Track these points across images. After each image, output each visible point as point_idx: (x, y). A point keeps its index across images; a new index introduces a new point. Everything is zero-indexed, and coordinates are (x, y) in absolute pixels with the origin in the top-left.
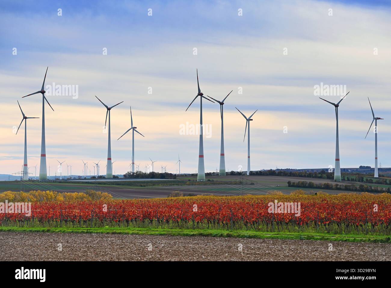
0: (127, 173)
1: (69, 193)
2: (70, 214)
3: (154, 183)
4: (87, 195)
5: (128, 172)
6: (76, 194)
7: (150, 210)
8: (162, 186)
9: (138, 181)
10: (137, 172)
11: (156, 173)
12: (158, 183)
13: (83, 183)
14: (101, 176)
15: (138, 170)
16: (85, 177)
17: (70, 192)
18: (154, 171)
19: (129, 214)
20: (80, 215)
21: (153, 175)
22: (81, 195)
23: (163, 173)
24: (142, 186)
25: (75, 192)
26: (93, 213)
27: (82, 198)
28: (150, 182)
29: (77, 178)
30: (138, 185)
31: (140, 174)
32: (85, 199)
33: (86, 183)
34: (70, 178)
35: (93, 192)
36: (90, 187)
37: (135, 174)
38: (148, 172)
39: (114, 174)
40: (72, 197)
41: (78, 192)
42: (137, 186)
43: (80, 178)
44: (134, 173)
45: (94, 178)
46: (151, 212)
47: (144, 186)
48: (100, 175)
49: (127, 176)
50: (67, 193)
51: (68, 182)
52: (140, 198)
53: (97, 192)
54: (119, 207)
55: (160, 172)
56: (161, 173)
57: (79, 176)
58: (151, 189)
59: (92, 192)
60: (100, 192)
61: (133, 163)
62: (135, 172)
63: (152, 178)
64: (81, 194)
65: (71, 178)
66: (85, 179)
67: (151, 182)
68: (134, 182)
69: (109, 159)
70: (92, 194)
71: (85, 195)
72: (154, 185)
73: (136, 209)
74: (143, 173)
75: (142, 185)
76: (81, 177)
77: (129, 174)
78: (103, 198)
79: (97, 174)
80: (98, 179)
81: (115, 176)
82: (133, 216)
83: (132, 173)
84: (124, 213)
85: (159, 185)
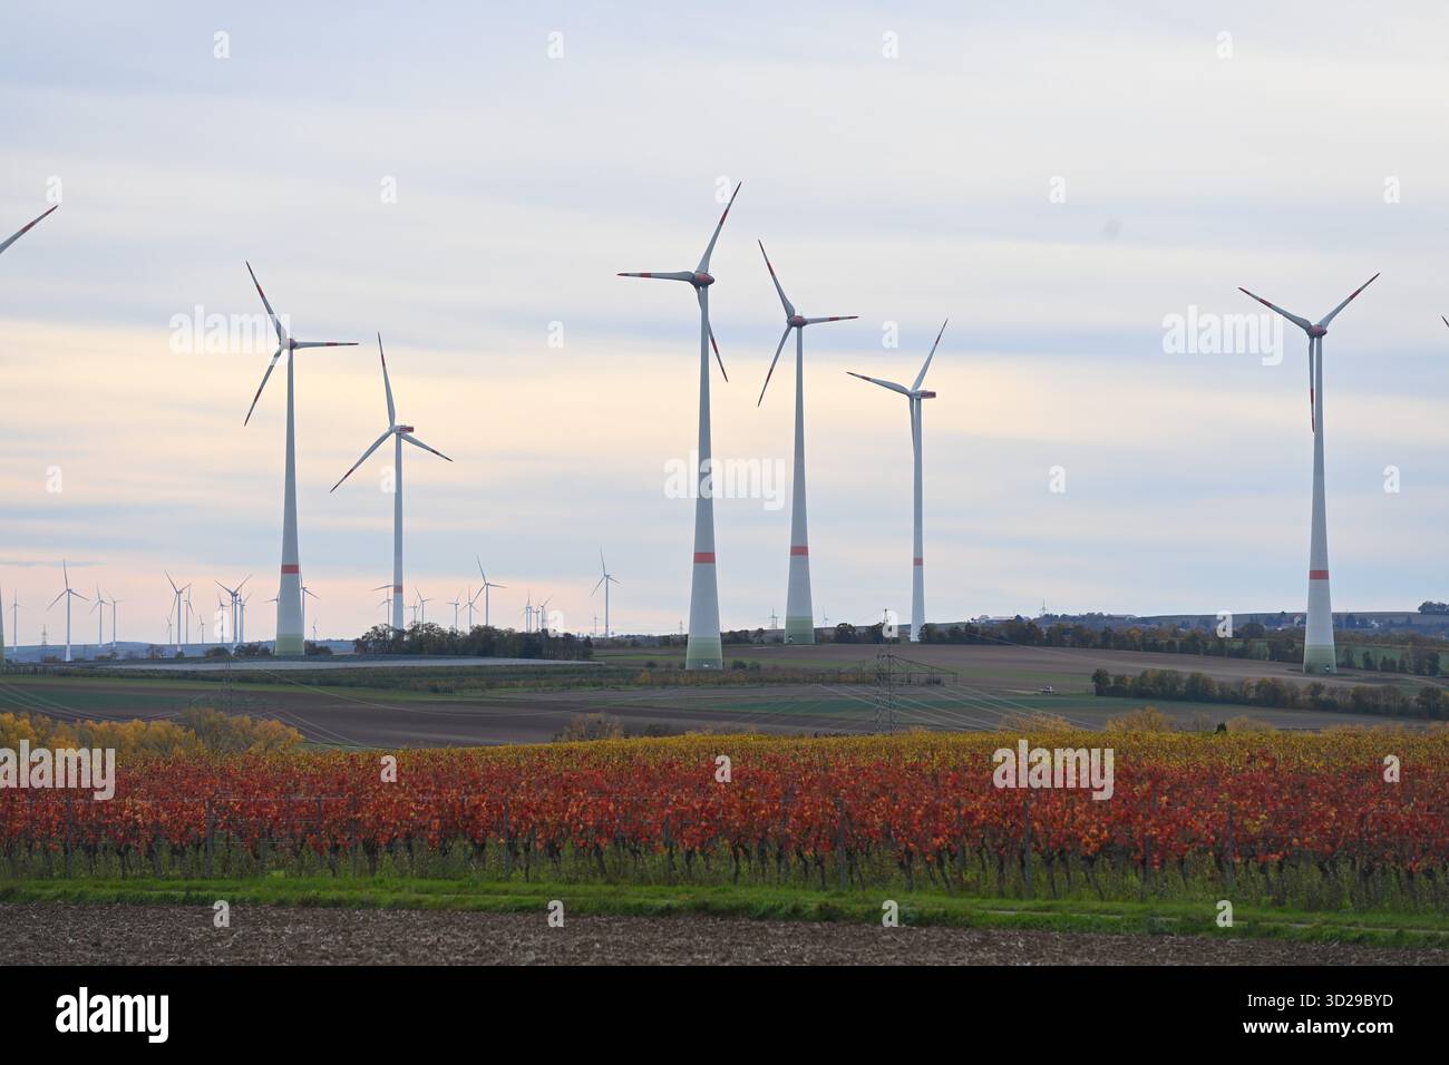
0: (370, 630)
1: (105, 724)
2: (108, 816)
3: (492, 679)
4: (186, 731)
5: (375, 628)
6: (136, 729)
7: (475, 799)
8: (529, 692)
9: (419, 669)
10: (415, 629)
11: (499, 633)
12: (512, 676)
13: (172, 678)
14: (250, 645)
15: (419, 619)
16: (179, 649)
17: (110, 718)
18: (490, 624)
19: (379, 818)
20: (156, 823)
21: (486, 641)
22: (161, 730)
23: (534, 630)
24: (435, 690)
25: (129, 718)
26: (214, 812)
27: (164, 745)
28: (475, 674)
29: (144, 655)
30: (419, 685)
31: (428, 634)
32: (177, 748)
33: (185, 676)
34: (108, 654)
35: (215, 716)
36: (203, 696)
37: (406, 638)
38: (465, 628)
39: (308, 636)
40: (121, 741)
41: (147, 720)
42: (416, 689)
43: (155, 653)
44: (402, 632)
45: (218, 652)
46: (477, 807)
47: (449, 691)
48: (249, 638)
49: (370, 645)
50: (98, 722)
51: (100, 675)
52: (427, 742)
53: (234, 720)
54: (335, 787)
55: (520, 628)
56: (523, 634)
57: (152, 646)
58: (480, 704)
59: (212, 719)
60: (247, 719)
61: (398, 589)
62: (407, 628)
63: (483, 653)
64: (157, 726)
65: (115, 654)
66: (180, 658)
67: (478, 672)
68: (405, 674)
69: (290, 569)
70: (213, 725)
71: (179, 732)
72: (491, 686)
73: (410, 794)
74: (442, 633)
75: (439, 685)
76: (160, 648)
77: (379, 635)
78: (261, 743)
79: (235, 638)
80: (237, 661)
81: (318, 645)
82: (399, 824)
83: (391, 634)
84: (355, 813)
85: (513, 686)
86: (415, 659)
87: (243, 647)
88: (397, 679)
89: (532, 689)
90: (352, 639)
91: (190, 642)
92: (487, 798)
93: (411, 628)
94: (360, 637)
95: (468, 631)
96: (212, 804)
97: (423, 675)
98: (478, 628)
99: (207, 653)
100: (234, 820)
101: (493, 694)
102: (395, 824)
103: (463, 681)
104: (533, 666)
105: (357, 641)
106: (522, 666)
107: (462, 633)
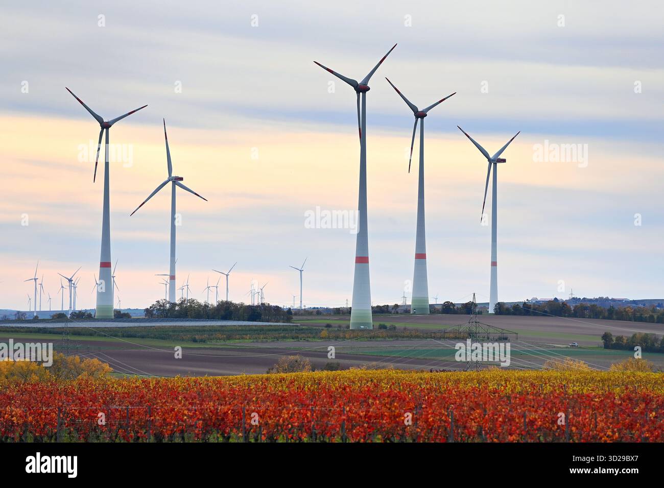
0: (155, 303)
3: (230, 334)
5: (158, 302)
7: (225, 408)
8: (253, 342)
9: (185, 327)
10: (182, 303)
11: (235, 306)
12: (243, 332)
13: (31, 332)
14: (80, 312)
15: (185, 296)
16: (35, 314)
18: (229, 300)
19: (165, 420)
21: (227, 310)
23: (256, 304)
24: (195, 341)
26: (61, 416)
28: (219, 331)
29: (13, 318)
31: (191, 306)
33: (39, 331)
37: (177, 308)
38: (213, 302)
39: (116, 306)
42: (184, 340)
43: (20, 317)
44: (174, 305)
45: (60, 316)
46: (226, 413)
47: (203, 341)
48: (79, 308)
49: (154, 312)
52: (193, 373)
53: (70, 358)
55: (248, 302)
56: (249, 306)
57: (18, 312)
58: (222, 349)
60: (77, 358)
61: (173, 278)
62: (178, 301)
63: (225, 318)
64: (21, 362)
66: (36, 320)
67: (221, 329)
68: (174, 329)
69: (105, 265)
72: (229, 338)
74: (200, 305)
75: (197, 337)
76: (23, 314)
77: (160, 306)
78: (85, 373)
79: (71, 307)
80: (71, 322)
81: (122, 312)
82: (177, 423)
83: (168, 305)
84: (150, 416)
85: (243, 338)
86: (182, 321)
87: (75, 313)
88: (171, 333)
89: (255, 340)
90: (144, 308)
91: (41, 310)
92: (232, 408)
93: (180, 302)
94: (149, 308)
95: (215, 304)
96: (60, 411)
97: (188, 331)
98: (222, 302)
99: (53, 317)
100: (74, 421)
101: (231, 343)
102: (174, 424)
103: (212, 335)
104: (256, 326)
105: (147, 310)
106: (249, 326)
107: (212, 305)
